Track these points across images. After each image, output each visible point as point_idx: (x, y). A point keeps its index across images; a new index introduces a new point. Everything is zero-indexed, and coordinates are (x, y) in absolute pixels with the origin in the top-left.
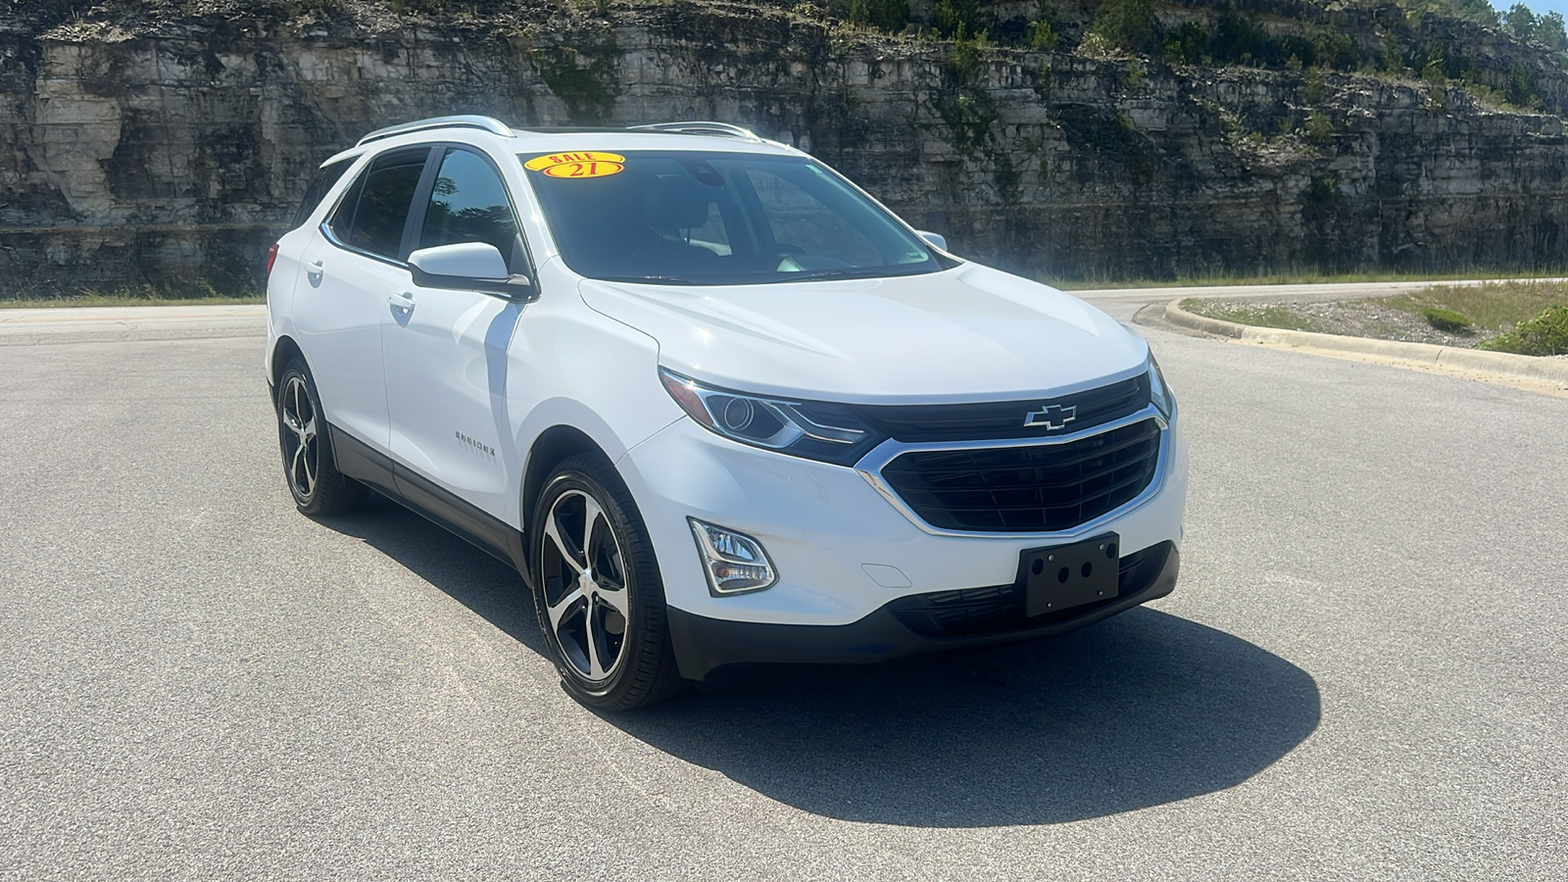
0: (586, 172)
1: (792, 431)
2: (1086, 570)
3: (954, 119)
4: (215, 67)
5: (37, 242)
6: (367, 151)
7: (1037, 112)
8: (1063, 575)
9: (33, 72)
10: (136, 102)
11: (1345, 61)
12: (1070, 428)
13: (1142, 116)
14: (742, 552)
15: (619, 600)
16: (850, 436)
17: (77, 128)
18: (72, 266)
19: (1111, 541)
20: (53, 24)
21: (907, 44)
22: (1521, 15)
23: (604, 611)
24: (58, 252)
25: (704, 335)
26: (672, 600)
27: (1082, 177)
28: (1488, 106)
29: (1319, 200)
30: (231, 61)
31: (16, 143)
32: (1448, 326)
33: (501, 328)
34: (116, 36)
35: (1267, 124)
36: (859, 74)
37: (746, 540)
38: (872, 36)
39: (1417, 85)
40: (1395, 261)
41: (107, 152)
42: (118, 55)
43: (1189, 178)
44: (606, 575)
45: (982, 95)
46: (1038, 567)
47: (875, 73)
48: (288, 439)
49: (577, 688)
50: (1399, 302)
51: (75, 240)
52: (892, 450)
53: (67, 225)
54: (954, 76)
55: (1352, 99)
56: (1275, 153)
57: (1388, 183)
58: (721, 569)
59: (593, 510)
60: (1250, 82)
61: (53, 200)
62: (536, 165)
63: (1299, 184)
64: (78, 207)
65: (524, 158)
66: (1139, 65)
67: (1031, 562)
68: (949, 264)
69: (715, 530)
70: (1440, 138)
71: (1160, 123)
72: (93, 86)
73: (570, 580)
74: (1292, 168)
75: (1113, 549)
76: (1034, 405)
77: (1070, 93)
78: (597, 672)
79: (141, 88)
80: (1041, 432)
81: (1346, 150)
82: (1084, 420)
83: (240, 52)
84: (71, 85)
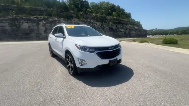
0: (71, 28)
1: (88, 50)
2: (115, 62)
3: (102, 28)
4: (51, 24)
5: (39, 37)
6: (55, 27)
7: (107, 27)
8: (113, 62)
9: (39, 25)
10: (46, 27)
11: (127, 24)
12: (113, 49)
13: (114, 28)
14: (83, 61)
15: (72, 65)
16: (93, 50)
17: (42, 29)
18: (42, 38)
19: (117, 59)
20: (40, 22)
21: (99, 23)
22: (137, 21)
23: (71, 66)
24: (41, 37)
25: (81, 41)
26: (77, 66)
27: (110, 32)
28: (135, 27)
29: (125, 33)
30: (53, 24)
31: (38, 30)
32: (134, 41)
33: (63, 41)
34: (44, 22)
35: (122, 28)
36: (95, 25)
37: (84, 60)
38: (96, 22)
39: (131, 26)
40: (130, 37)
41: (44, 30)
42: (45, 24)
43: (117, 32)
44: (71, 63)
45: (104, 26)
46: (111, 62)
47: (97, 25)
48: (50, 50)
49: (70, 73)
50: (131, 40)
51: (42, 36)
52: (97, 51)
53: (41, 35)
54: (102, 25)
55: (127, 27)
56: (122, 30)
57: (129, 32)
58: (81, 63)
59: (70, 57)
60: (121, 26)
61: (40, 34)
62: (66, 27)
63: (124, 32)
64: (42, 34)
65: (65, 26)
66: (114, 24)
67: (110, 61)
68: (102, 35)
69: (80, 60)
70: (133, 29)
71: (115, 28)
72: (43, 26)
73: (69, 63)
74: (124, 31)
75: (117, 60)
76: (110, 47)
77: (109, 26)
78: (71, 72)
79: (46, 26)
80: (111, 49)
81: (127, 30)
82: (114, 48)
83: (53, 23)
84: (41, 26)
